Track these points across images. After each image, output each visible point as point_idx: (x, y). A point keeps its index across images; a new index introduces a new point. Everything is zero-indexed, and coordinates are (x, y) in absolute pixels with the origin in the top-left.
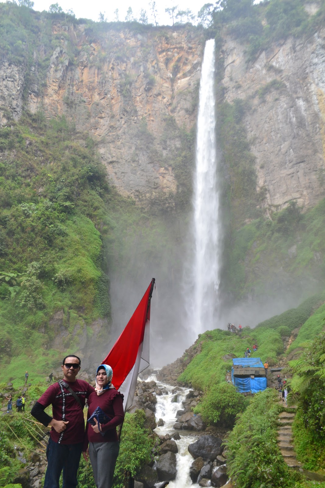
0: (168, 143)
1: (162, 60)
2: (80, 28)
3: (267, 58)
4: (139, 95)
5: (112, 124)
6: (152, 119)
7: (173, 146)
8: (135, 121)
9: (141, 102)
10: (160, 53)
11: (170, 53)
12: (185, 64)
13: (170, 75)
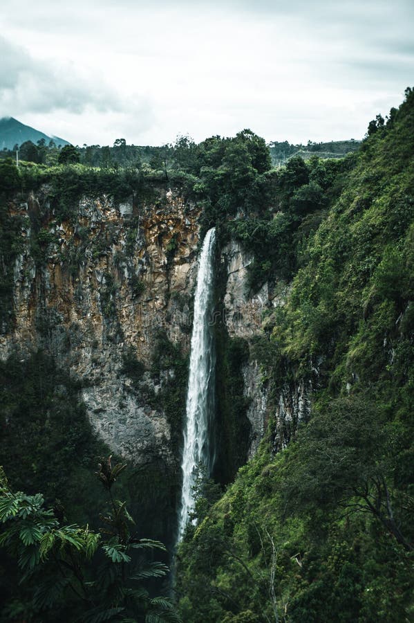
0: (162, 374)
1: (153, 239)
2: (42, 189)
3: (270, 294)
4: (126, 306)
5: (95, 357)
6: (142, 339)
7: (166, 378)
8: (121, 350)
9: (128, 316)
10: (150, 229)
11: (163, 226)
12: (182, 244)
13: (164, 260)
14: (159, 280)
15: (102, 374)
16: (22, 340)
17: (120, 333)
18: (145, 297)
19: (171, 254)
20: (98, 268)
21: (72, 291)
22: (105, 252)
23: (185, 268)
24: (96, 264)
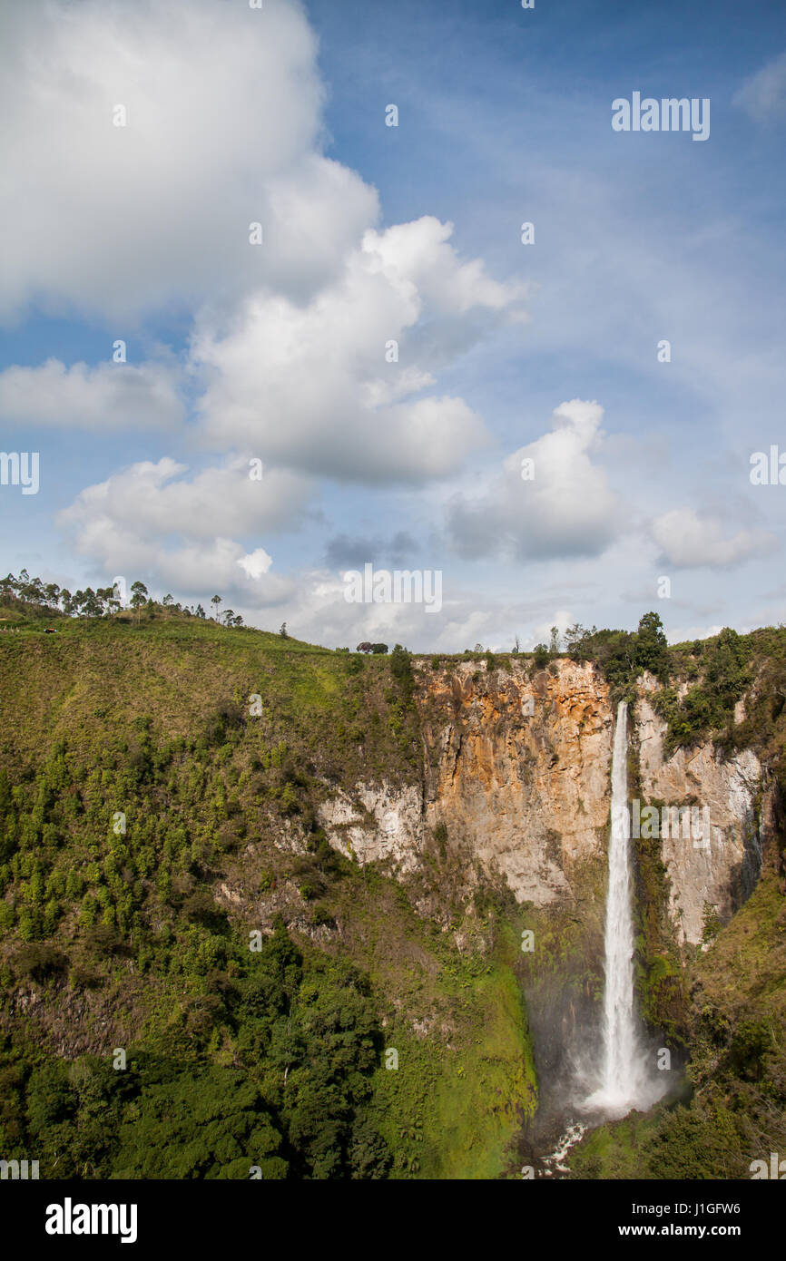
3: (685, 758)
4: (543, 773)
5: (515, 823)
8: (540, 816)
9: (545, 784)
10: (563, 702)
11: (574, 699)
12: (593, 716)
13: (576, 730)
14: (573, 749)
15: (523, 839)
16: (448, 807)
17: (539, 800)
18: (560, 765)
19: (581, 725)
20: (516, 739)
21: (493, 761)
22: (523, 725)
23: (597, 737)
24: (515, 735)
